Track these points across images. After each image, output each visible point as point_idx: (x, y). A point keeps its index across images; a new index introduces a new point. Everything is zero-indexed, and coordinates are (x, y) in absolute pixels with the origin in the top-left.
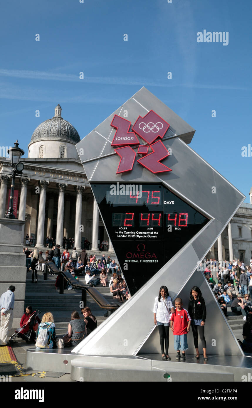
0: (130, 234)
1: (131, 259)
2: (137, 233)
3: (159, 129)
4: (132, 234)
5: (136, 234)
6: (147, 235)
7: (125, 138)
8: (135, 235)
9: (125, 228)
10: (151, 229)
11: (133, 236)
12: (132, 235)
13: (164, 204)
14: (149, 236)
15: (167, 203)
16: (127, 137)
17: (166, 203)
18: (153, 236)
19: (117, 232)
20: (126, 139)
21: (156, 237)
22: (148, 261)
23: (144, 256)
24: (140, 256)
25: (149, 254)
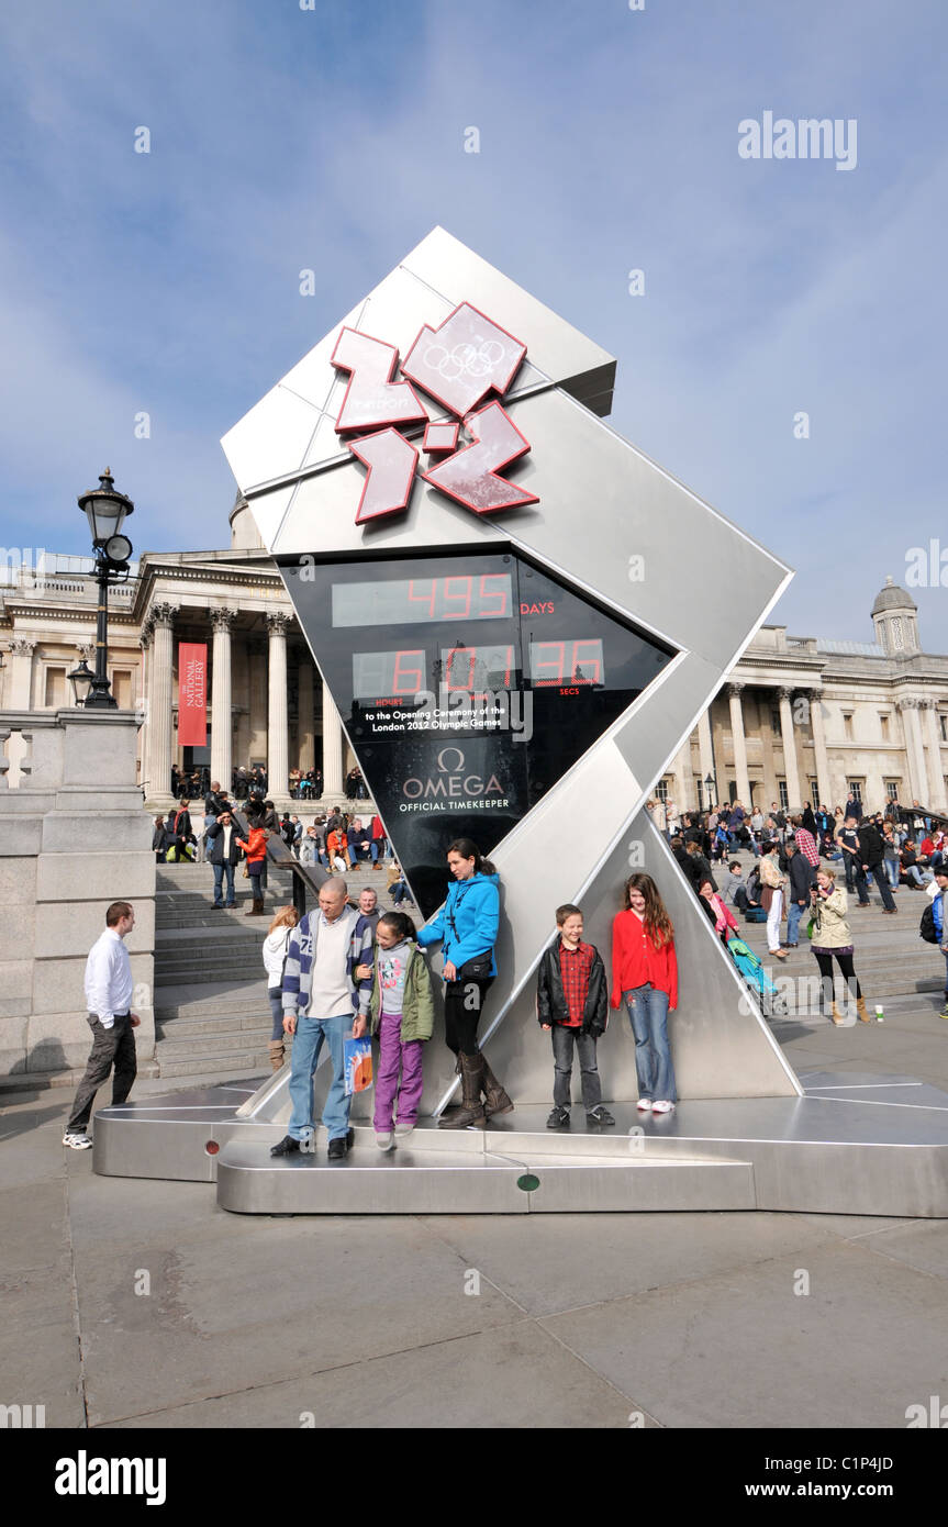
0: (412, 720)
1: (421, 801)
3: (490, 363)
7: (379, 402)
13: (522, 613)
15: (532, 611)
16: (386, 398)
17: (526, 609)
20: (384, 406)
22: (475, 804)
23: (463, 787)
24: (447, 790)
25: (479, 779)
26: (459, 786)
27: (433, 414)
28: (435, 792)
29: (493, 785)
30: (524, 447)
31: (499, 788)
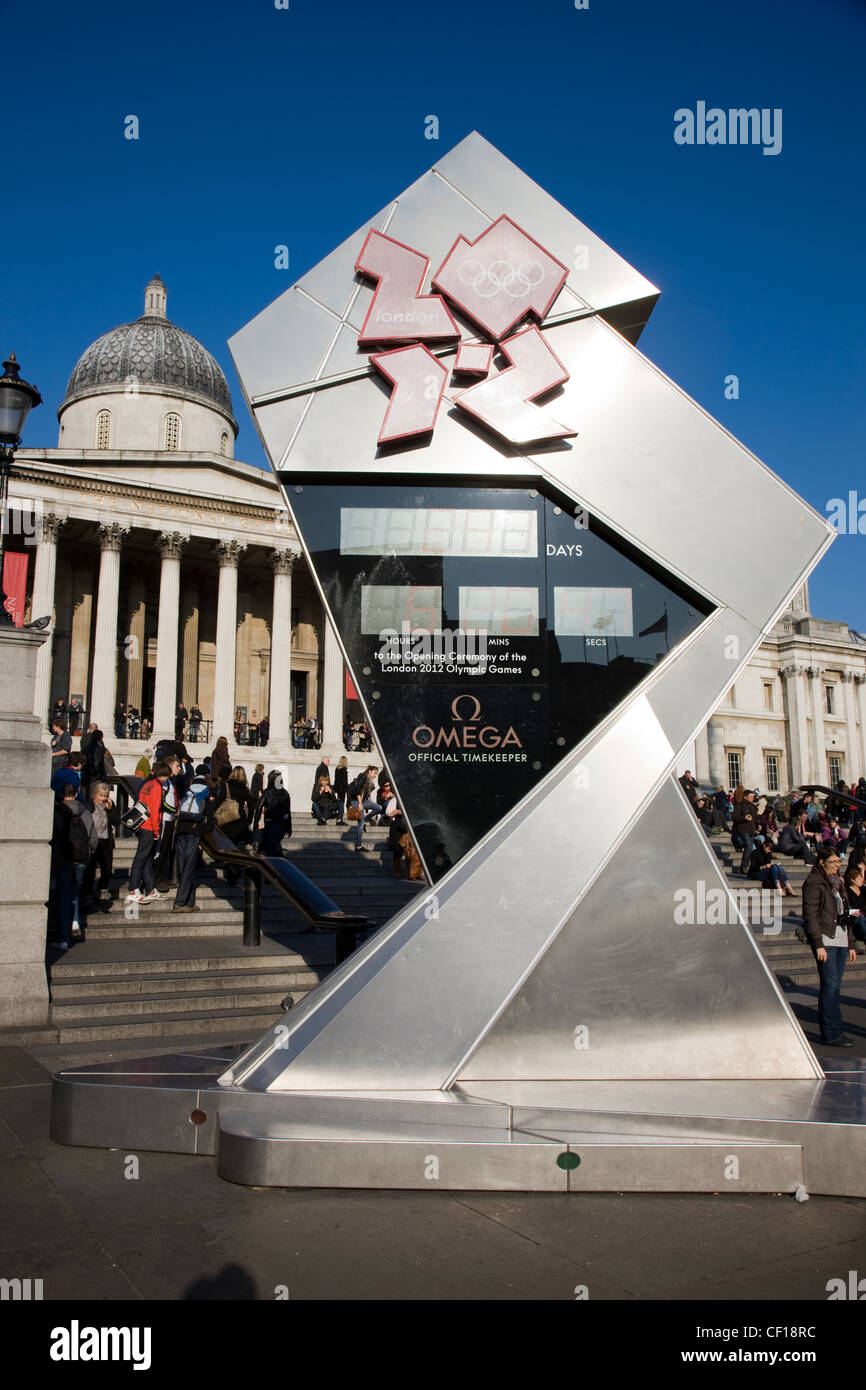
1: (431, 750)
3: (529, 285)
10: (502, 642)
13: (548, 554)
14: (494, 670)
15: (559, 552)
16: (415, 311)
17: (552, 550)
18: (508, 670)
20: (412, 320)
21: (520, 672)
22: (490, 758)
23: (478, 737)
24: (461, 742)
25: (496, 731)
26: (474, 737)
27: (466, 333)
28: (448, 742)
29: (512, 738)
30: (562, 376)
31: (517, 741)
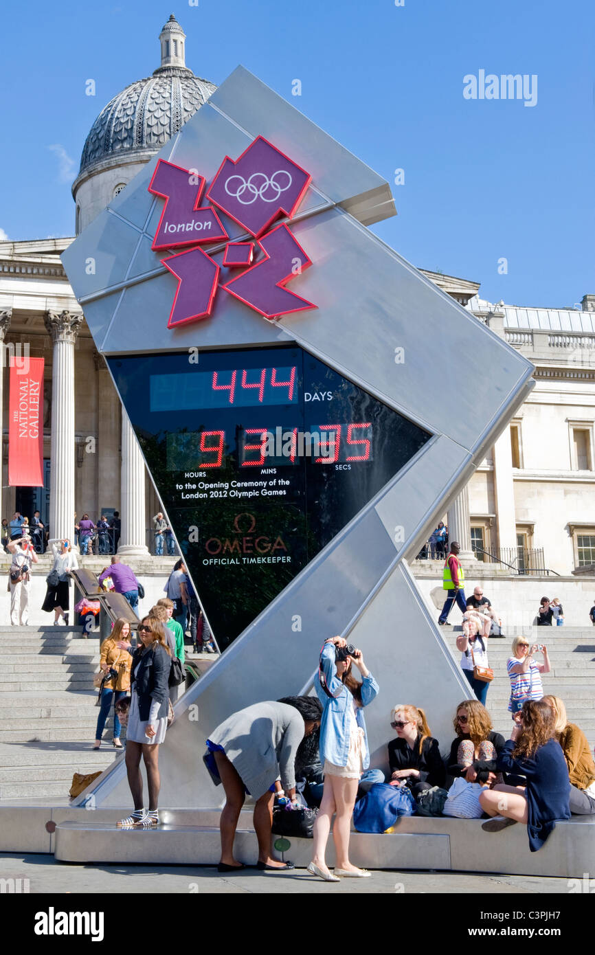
0: (214, 490)
1: (219, 556)
2: (234, 484)
3: (280, 190)
4: (219, 489)
5: (231, 488)
6: (259, 489)
7: (188, 225)
8: (228, 491)
9: (200, 474)
10: (270, 471)
11: (223, 494)
12: (221, 492)
13: (306, 400)
14: (265, 493)
15: (314, 398)
16: (193, 221)
17: (308, 397)
18: (275, 492)
19: (179, 487)
20: (191, 229)
21: (285, 494)
22: (263, 560)
23: (254, 544)
24: (242, 549)
25: (268, 539)
26: (251, 545)
28: (231, 550)
31: (283, 547)
